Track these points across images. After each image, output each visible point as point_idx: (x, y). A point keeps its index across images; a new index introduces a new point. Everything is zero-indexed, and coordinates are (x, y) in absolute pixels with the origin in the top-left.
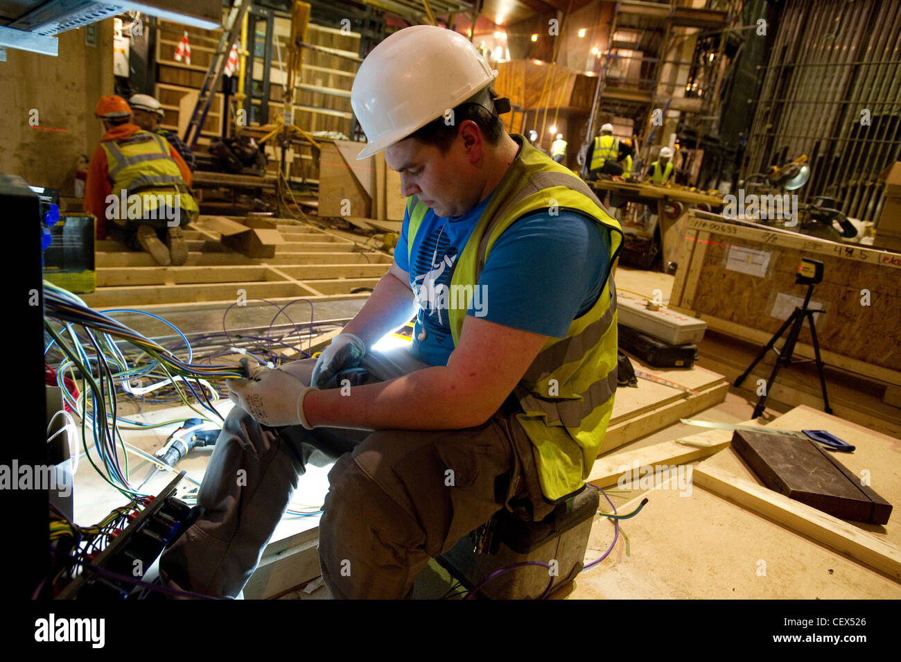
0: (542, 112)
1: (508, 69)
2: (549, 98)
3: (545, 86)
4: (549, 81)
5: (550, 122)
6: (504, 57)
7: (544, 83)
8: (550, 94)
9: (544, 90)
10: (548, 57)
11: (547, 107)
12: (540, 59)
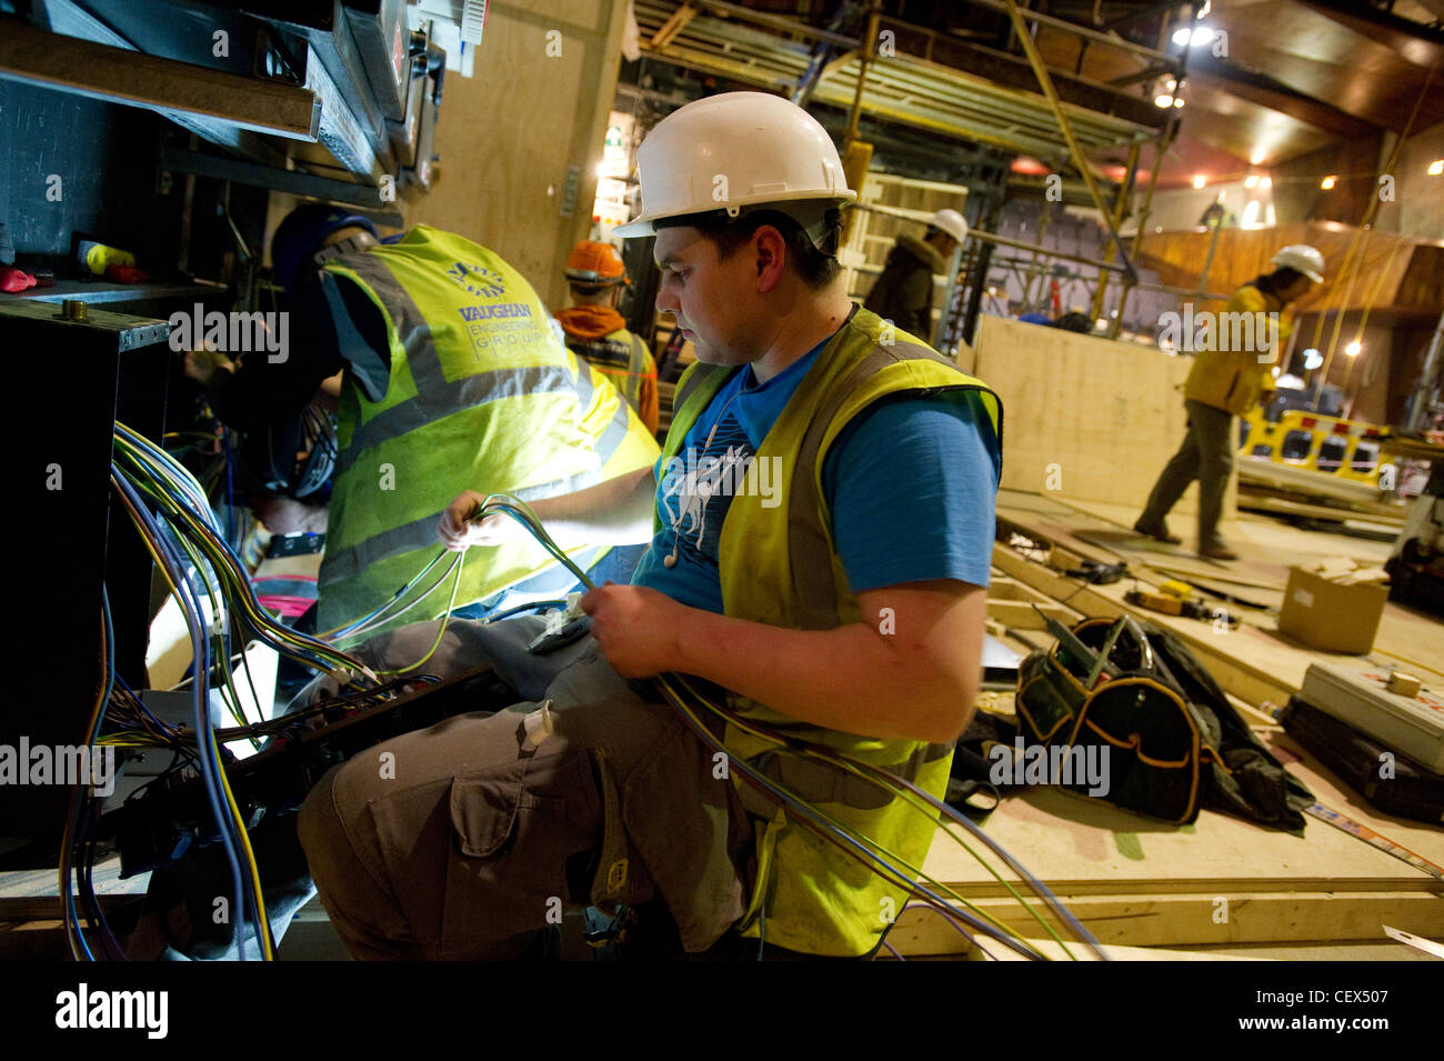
0: (1331, 317)
1: (1267, 243)
2: (1349, 292)
3: (1345, 267)
4: (1353, 259)
5: (1348, 333)
6: (1262, 218)
7: (1341, 264)
8: (1351, 284)
9: (1341, 277)
10: (1353, 217)
11: (1344, 306)
12: (1338, 220)
